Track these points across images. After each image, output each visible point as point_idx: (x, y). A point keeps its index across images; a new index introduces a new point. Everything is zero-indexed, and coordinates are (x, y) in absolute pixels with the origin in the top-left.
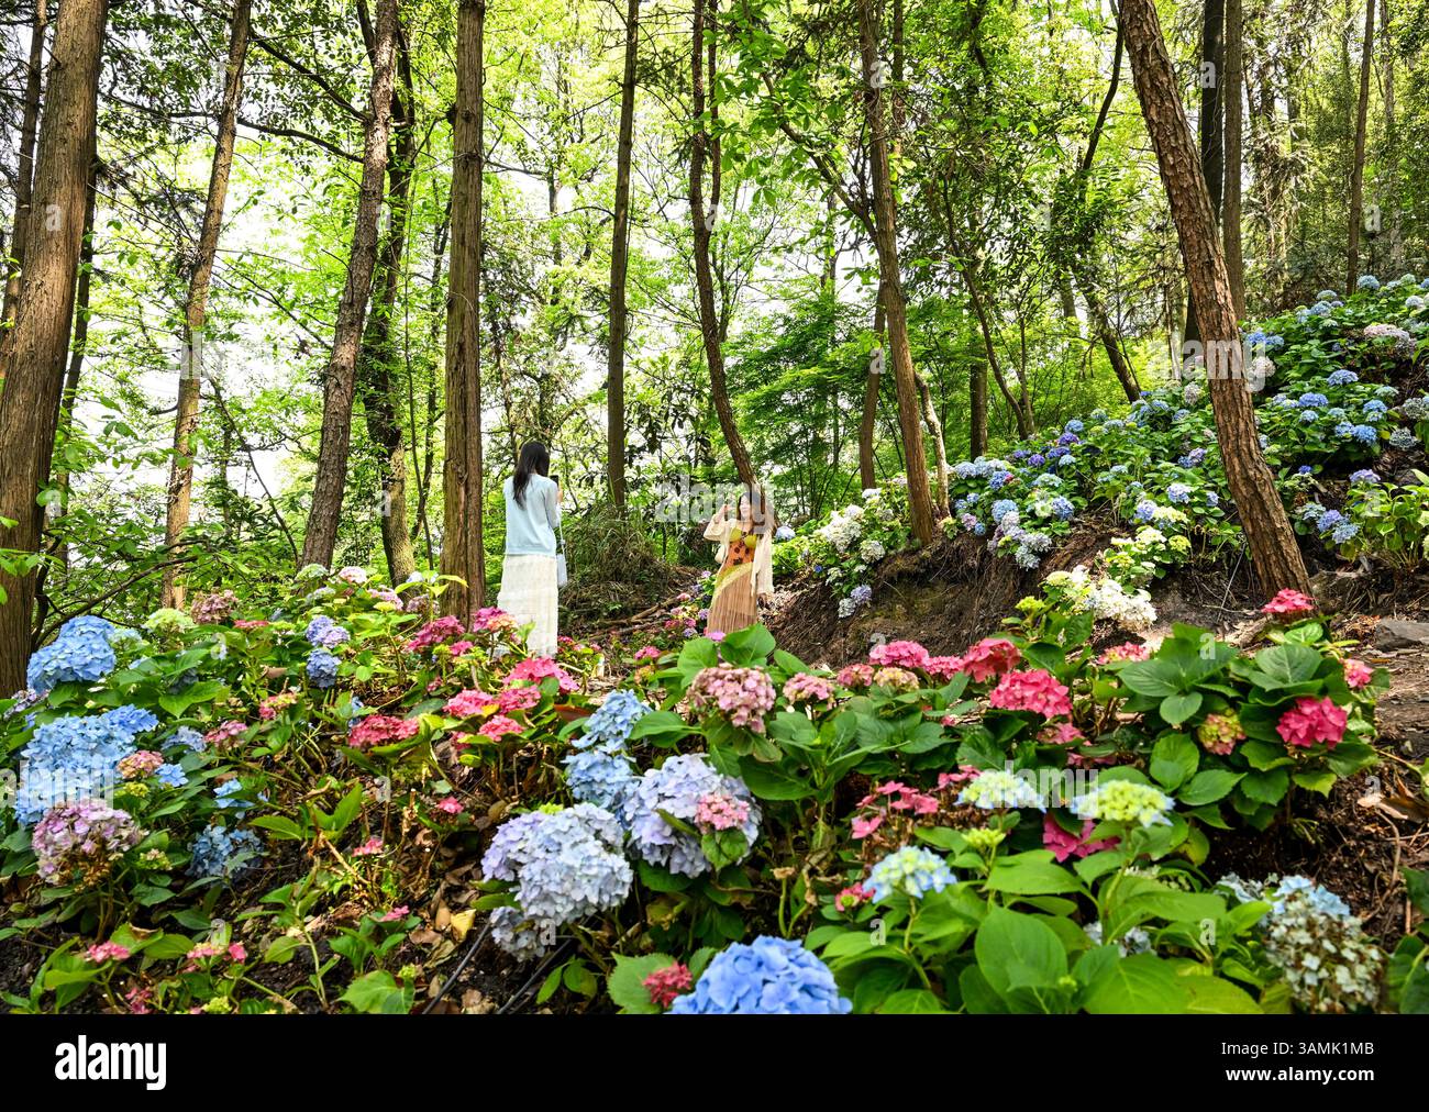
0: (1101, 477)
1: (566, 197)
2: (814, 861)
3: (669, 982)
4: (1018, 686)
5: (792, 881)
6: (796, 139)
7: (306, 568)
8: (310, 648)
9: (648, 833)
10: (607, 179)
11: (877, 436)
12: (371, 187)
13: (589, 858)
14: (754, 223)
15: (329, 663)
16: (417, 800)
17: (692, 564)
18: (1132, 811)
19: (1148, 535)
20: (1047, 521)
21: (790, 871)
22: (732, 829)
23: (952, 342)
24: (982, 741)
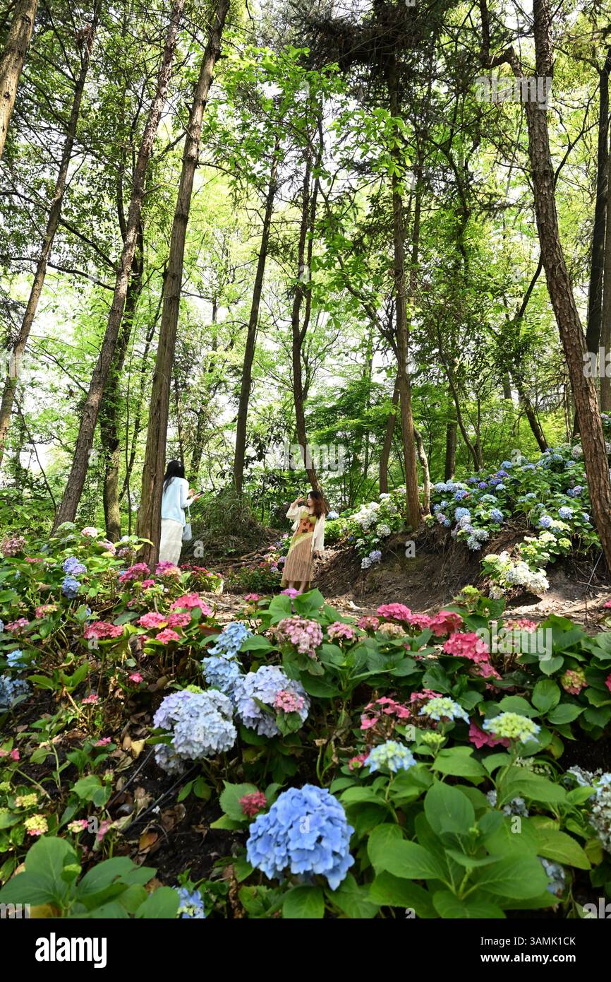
0: (521, 499)
1: (222, 313)
2: (338, 734)
3: (254, 802)
4: (459, 642)
5: (325, 747)
6: (355, 294)
7: (64, 524)
8: (64, 575)
9: (247, 710)
10: (245, 304)
11: (391, 459)
12: (116, 308)
13: (214, 723)
14: (328, 333)
15: (74, 585)
16: (119, 672)
17: (278, 528)
18: (516, 732)
19: (547, 537)
20: (487, 523)
21: (324, 741)
22: (294, 713)
23: (437, 409)
24: (437, 673)
